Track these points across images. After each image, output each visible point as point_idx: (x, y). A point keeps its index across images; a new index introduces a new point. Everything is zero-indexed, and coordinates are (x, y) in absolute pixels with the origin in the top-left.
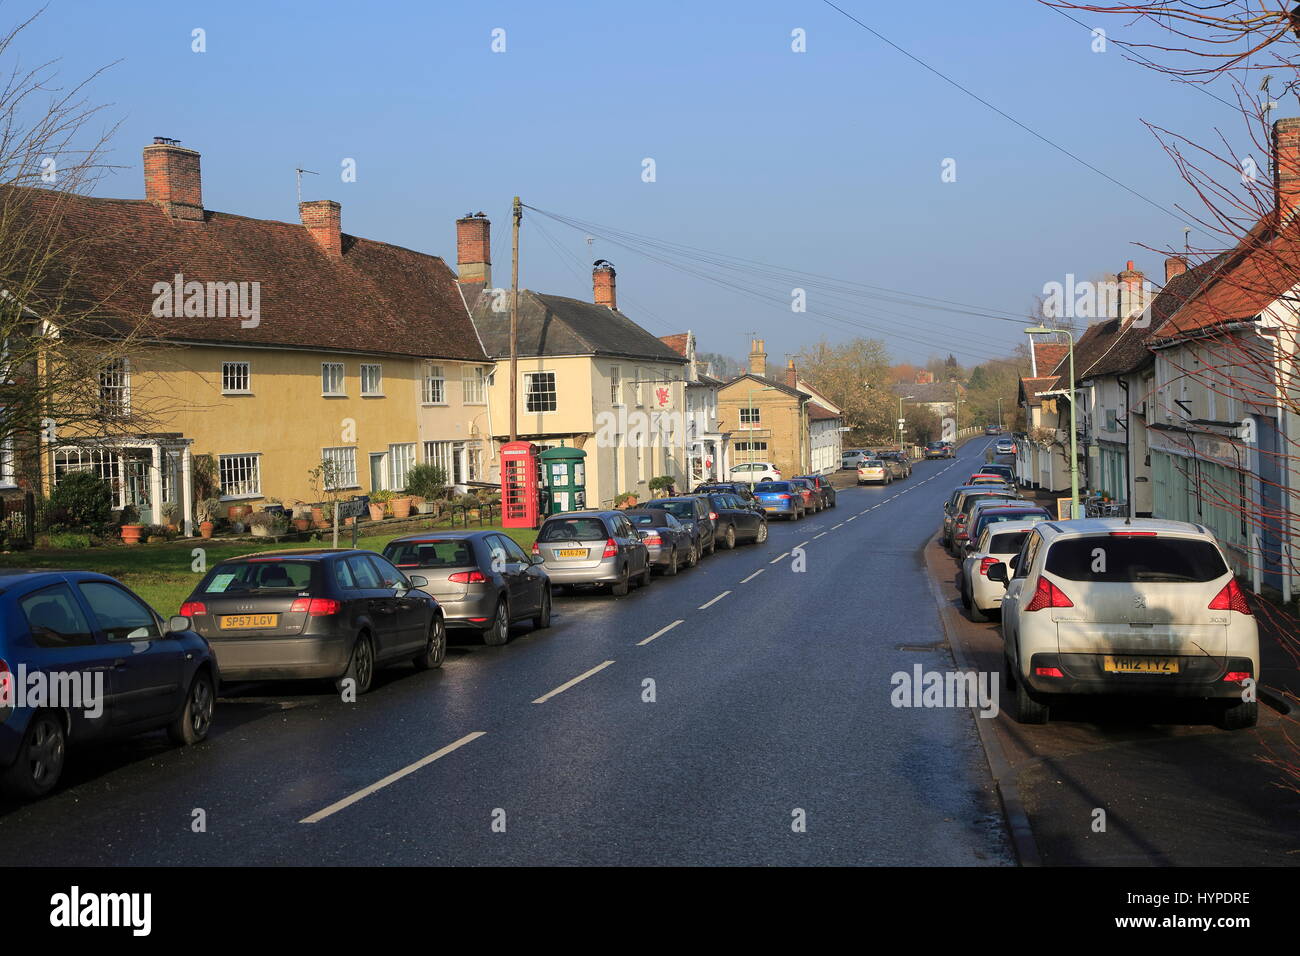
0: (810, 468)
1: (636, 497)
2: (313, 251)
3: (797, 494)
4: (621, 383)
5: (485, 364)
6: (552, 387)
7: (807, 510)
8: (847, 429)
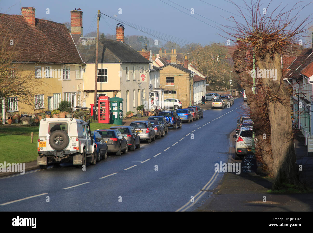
0: (193, 101)
1: (133, 113)
2: (27, 25)
3: (190, 113)
4: (129, 72)
5: (82, 65)
6: (106, 74)
7: (193, 119)
8: (208, 85)
